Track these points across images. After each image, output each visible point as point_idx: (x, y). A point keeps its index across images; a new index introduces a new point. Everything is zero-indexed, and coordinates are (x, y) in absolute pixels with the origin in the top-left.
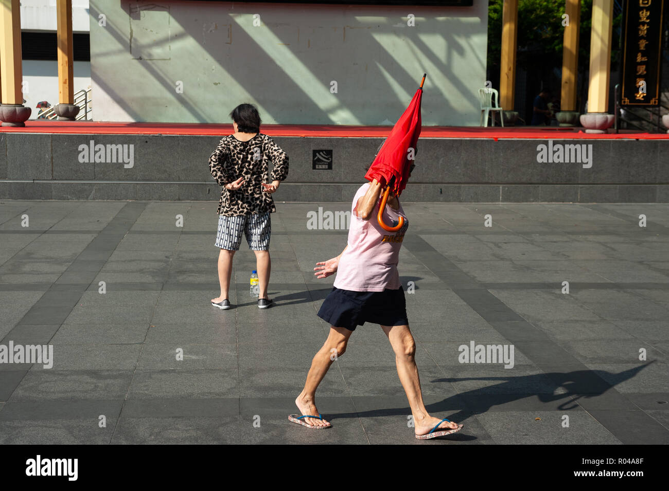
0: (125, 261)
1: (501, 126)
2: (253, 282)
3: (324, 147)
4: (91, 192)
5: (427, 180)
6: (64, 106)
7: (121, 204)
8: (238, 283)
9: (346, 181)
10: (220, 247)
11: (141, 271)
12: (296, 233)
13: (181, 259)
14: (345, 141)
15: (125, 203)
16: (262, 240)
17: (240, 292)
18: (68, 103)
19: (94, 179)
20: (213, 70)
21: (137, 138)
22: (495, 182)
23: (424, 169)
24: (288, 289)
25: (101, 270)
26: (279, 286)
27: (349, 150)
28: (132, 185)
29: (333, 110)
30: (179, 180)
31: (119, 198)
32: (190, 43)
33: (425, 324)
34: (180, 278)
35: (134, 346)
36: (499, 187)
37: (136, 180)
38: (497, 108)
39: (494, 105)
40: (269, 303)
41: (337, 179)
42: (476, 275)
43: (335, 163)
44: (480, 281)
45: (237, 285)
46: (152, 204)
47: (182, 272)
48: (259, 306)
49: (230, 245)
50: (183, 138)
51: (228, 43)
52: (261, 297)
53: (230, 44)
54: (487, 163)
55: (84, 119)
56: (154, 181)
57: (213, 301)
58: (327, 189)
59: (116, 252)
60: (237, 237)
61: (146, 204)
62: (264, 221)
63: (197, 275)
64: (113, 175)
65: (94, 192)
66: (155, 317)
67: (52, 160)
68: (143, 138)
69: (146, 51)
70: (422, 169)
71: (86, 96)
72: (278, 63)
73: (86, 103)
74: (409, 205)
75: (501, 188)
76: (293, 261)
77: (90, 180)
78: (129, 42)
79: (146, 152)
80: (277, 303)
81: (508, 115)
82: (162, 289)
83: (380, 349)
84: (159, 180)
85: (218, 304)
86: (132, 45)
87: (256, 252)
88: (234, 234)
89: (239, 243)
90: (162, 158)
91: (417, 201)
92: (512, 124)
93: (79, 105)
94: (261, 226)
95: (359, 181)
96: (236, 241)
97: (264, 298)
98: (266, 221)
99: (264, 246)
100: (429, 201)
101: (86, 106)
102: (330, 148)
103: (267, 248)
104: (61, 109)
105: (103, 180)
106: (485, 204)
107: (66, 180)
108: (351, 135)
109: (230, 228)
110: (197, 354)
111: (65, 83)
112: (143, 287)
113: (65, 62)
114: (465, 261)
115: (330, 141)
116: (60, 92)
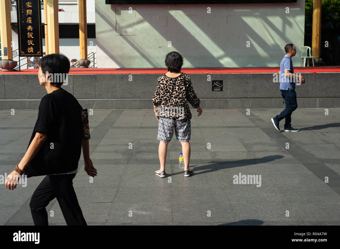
0: (108, 145)
1: (313, 66)
2: (180, 160)
3: (218, 79)
4: (94, 105)
5: (276, 96)
6: (83, 60)
7: (109, 112)
8: (172, 159)
9: (230, 97)
10: (160, 140)
11: (116, 152)
12: (204, 127)
13: (139, 144)
14: (230, 75)
15: (112, 111)
16: (185, 136)
17: (173, 165)
18: (85, 59)
19: (95, 98)
20: (158, 40)
21: (118, 76)
22: (315, 97)
23: (274, 90)
24: (202, 163)
25: (93, 151)
26: (196, 161)
27: (232, 80)
28: (115, 101)
29: (221, 57)
30: (140, 98)
31: (108, 108)
32: (146, 25)
33: (290, 188)
34: (138, 156)
35: (107, 204)
36: (317, 99)
37: (117, 98)
38: (310, 57)
39: (308, 55)
40: (190, 173)
41: (226, 96)
42: (314, 153)
43: (224, 88)
44: (318, 158)
45: (171, 160)
46: (126, 111)
47: (139, 152)
48: (185, 175)
49: (165, 139)
50: (142, 75)
51: (166, 26)
52: (186, 169)
53: (167, 26)
54: (310, 86)
55: (93, 67)
56: (126, 99)
57: (156, 172)
58: (220, 102)
59: (103, 140)
60: (169, 134)
61: (122, 111)
62: (186, 125)
63: (148, 154)
64: (105, 96)
65: (95, 105)
66: (122, 183)
67: (73, 88)
68: (121, 76)
69: (124, 30)
70: (273, 90)
71: (94, 55)
72: (192, 34)
73: (94, 59)
74: (266, 110)
75: (318, 100)
76: (204, 144)
77: (93, 98)
78: (115, 25)
79: (122, 83)
80: (195, 172)
81: (317, 60)
82: (127, 163)
83: (264, 207)
84: (129, 98)
85: (159, 174)
86: (117, 27)
87: (182, 143)
88: (167, 132)
89: (171, 137)
90: (131, 86)
91: (270, 108)
92: (319, 65)
93: (91, 60)
94: (184, 127)
95: (237, 97)
96: (169, 136)
97: (187, 170)
98: (187, 124)
99: (186, 139)
100: (277, 108)
101: (94, 60)
102: (221, 80)
103: (188, 140)
104: (81, 62)
105: (100, 98)
106: (309, 109)
107: (81, 99)
108: (233, 72)
109: (165, 129)
110: (146, 210)
111: (83, 49)
112: (117, 162)
113: (83, 38)
114: (306, 144)
115: (222, 75)
116: (81, 54)
